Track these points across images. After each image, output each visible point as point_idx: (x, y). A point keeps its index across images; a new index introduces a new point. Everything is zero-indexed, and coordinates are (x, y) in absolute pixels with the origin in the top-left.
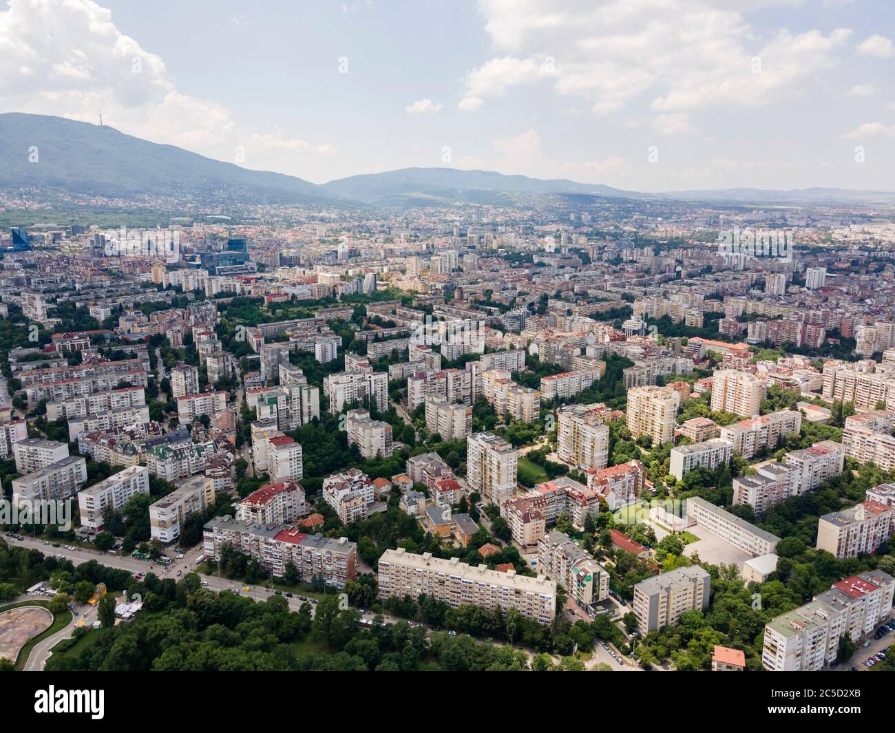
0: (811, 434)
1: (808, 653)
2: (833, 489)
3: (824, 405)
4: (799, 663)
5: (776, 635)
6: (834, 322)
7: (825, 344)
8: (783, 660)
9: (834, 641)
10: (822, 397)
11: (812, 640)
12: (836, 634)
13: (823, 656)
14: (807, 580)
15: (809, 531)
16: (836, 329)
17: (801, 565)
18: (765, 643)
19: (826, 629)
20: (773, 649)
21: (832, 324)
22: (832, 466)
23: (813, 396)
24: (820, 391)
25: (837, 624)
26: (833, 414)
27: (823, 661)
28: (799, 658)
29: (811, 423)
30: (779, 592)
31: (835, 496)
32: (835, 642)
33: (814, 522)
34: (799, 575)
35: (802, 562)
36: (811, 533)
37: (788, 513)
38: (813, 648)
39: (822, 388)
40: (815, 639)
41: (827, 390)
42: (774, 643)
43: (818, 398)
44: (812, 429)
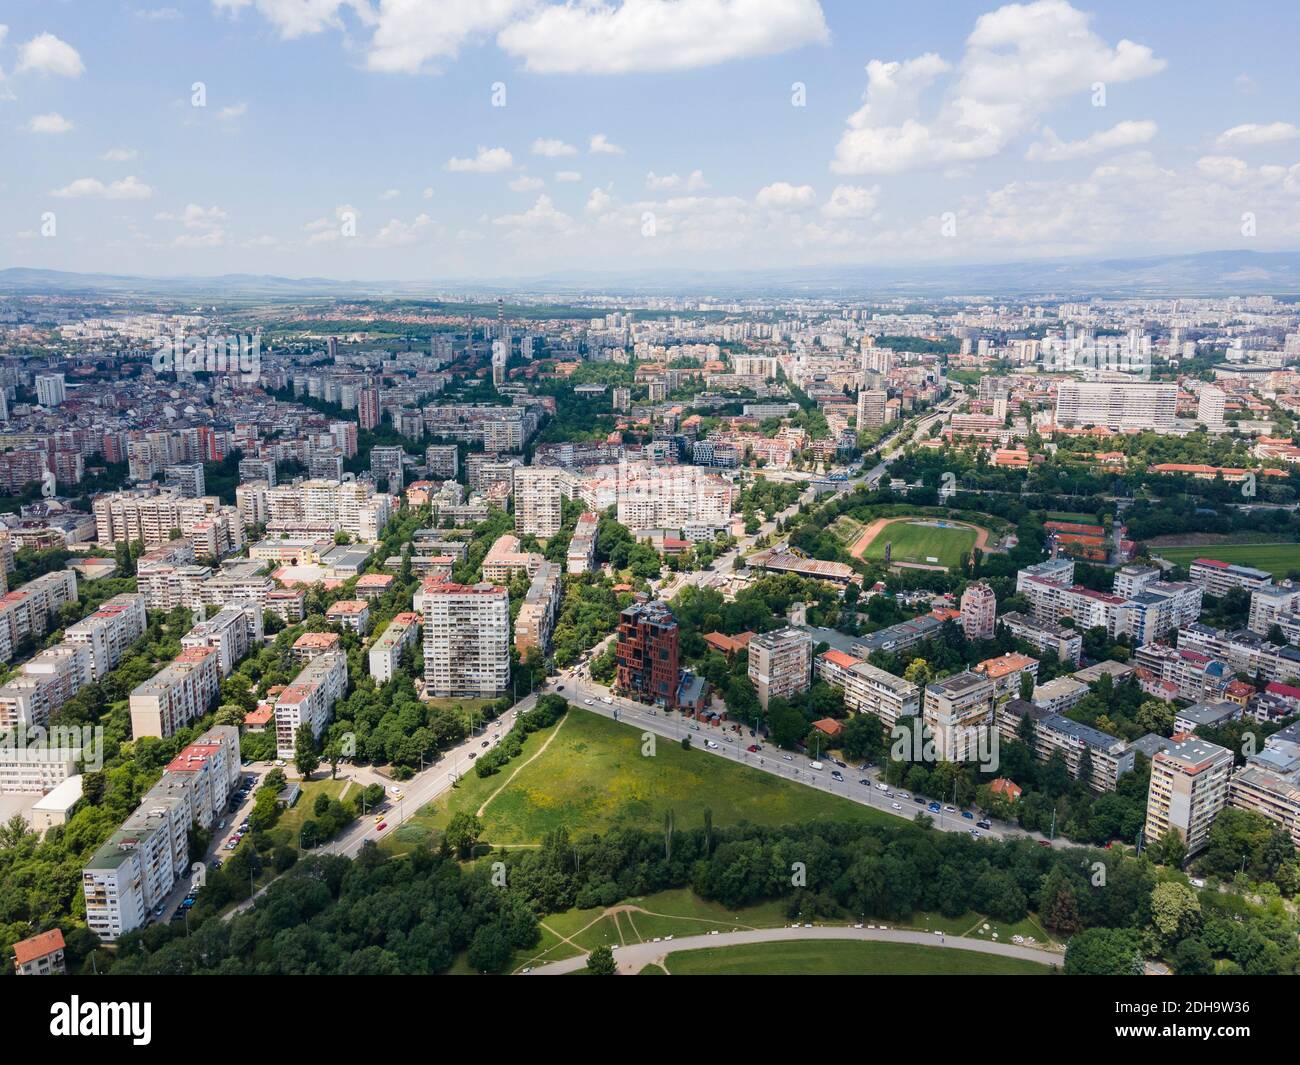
0: (94, 597)
1: (149, 874)
2: (139, 656)
3: (103, 555)
4: (140, 896)
5: (100, 875)
6: (92, 444)
7: (87, 476)
8: (117, 906)
9: (181, 841)
10: (99, 545)
11: (152, 854)
12: (181, 831)
13: (170, 869)
14: (130, 785)
15: (119, 722)
16: (97, 453)
17: (116, 770)
18: (88, 896)
19: (167, 830)
20: (100, 898)
21: (90, 447)
22: (132, 627)
23: (86, 548)
24: (95, 538)
25: (179, 816)
26: (119, 563)
27: (172, 877)
28: (140, 888)
29: (92, 582)
30: (93, 821)
31: (145, 663)
32: (183, 842)
33: (124, 708)
34: (117, 784)
35: (117, 766)
36: (122, 723)
37: (85, 709)
38: (155, 865)
39: (96, 533)
40: (156, 851)
41: (104, 534)
42: (100, 889)
43: (93, 547)
44: (95, 589)
